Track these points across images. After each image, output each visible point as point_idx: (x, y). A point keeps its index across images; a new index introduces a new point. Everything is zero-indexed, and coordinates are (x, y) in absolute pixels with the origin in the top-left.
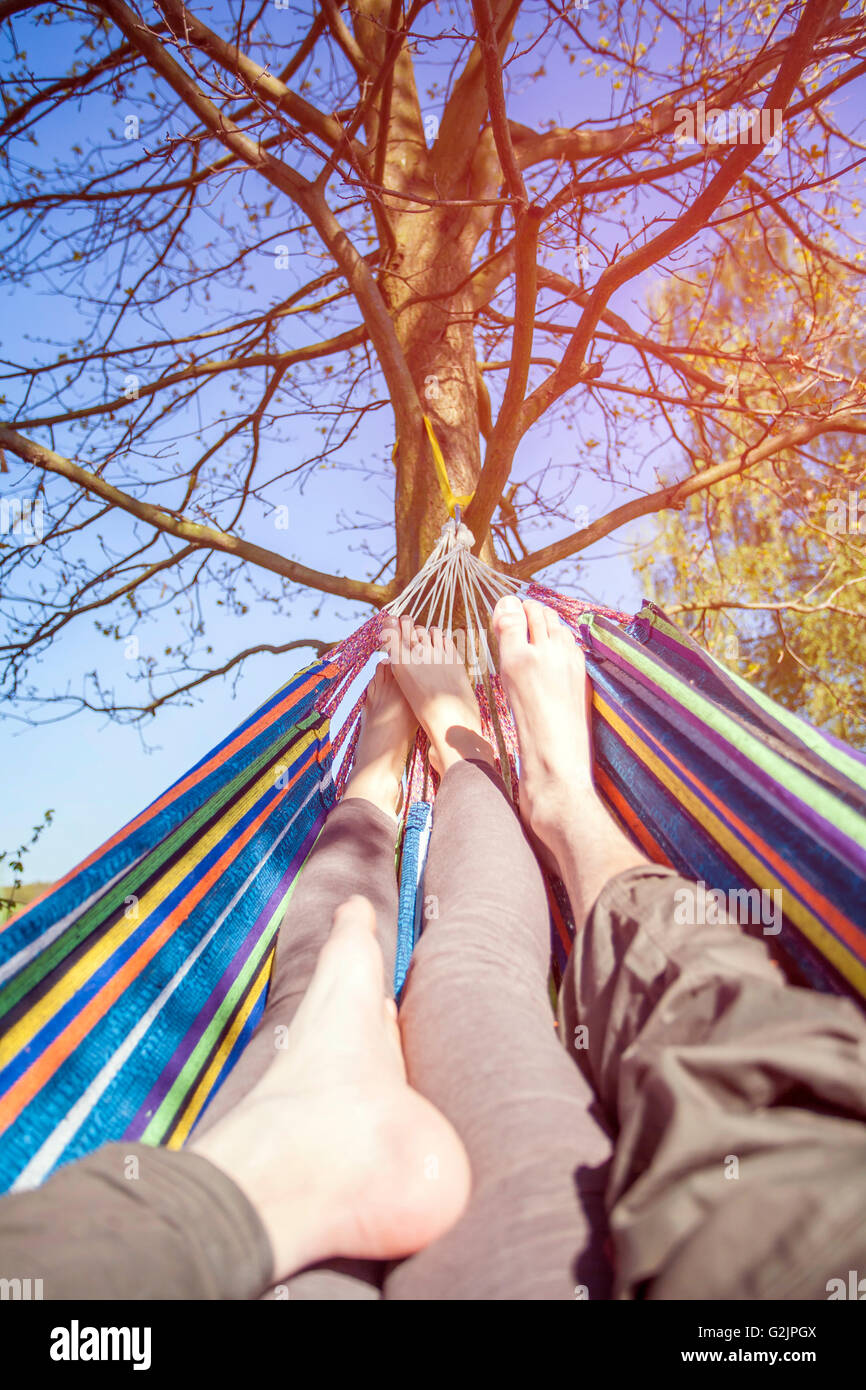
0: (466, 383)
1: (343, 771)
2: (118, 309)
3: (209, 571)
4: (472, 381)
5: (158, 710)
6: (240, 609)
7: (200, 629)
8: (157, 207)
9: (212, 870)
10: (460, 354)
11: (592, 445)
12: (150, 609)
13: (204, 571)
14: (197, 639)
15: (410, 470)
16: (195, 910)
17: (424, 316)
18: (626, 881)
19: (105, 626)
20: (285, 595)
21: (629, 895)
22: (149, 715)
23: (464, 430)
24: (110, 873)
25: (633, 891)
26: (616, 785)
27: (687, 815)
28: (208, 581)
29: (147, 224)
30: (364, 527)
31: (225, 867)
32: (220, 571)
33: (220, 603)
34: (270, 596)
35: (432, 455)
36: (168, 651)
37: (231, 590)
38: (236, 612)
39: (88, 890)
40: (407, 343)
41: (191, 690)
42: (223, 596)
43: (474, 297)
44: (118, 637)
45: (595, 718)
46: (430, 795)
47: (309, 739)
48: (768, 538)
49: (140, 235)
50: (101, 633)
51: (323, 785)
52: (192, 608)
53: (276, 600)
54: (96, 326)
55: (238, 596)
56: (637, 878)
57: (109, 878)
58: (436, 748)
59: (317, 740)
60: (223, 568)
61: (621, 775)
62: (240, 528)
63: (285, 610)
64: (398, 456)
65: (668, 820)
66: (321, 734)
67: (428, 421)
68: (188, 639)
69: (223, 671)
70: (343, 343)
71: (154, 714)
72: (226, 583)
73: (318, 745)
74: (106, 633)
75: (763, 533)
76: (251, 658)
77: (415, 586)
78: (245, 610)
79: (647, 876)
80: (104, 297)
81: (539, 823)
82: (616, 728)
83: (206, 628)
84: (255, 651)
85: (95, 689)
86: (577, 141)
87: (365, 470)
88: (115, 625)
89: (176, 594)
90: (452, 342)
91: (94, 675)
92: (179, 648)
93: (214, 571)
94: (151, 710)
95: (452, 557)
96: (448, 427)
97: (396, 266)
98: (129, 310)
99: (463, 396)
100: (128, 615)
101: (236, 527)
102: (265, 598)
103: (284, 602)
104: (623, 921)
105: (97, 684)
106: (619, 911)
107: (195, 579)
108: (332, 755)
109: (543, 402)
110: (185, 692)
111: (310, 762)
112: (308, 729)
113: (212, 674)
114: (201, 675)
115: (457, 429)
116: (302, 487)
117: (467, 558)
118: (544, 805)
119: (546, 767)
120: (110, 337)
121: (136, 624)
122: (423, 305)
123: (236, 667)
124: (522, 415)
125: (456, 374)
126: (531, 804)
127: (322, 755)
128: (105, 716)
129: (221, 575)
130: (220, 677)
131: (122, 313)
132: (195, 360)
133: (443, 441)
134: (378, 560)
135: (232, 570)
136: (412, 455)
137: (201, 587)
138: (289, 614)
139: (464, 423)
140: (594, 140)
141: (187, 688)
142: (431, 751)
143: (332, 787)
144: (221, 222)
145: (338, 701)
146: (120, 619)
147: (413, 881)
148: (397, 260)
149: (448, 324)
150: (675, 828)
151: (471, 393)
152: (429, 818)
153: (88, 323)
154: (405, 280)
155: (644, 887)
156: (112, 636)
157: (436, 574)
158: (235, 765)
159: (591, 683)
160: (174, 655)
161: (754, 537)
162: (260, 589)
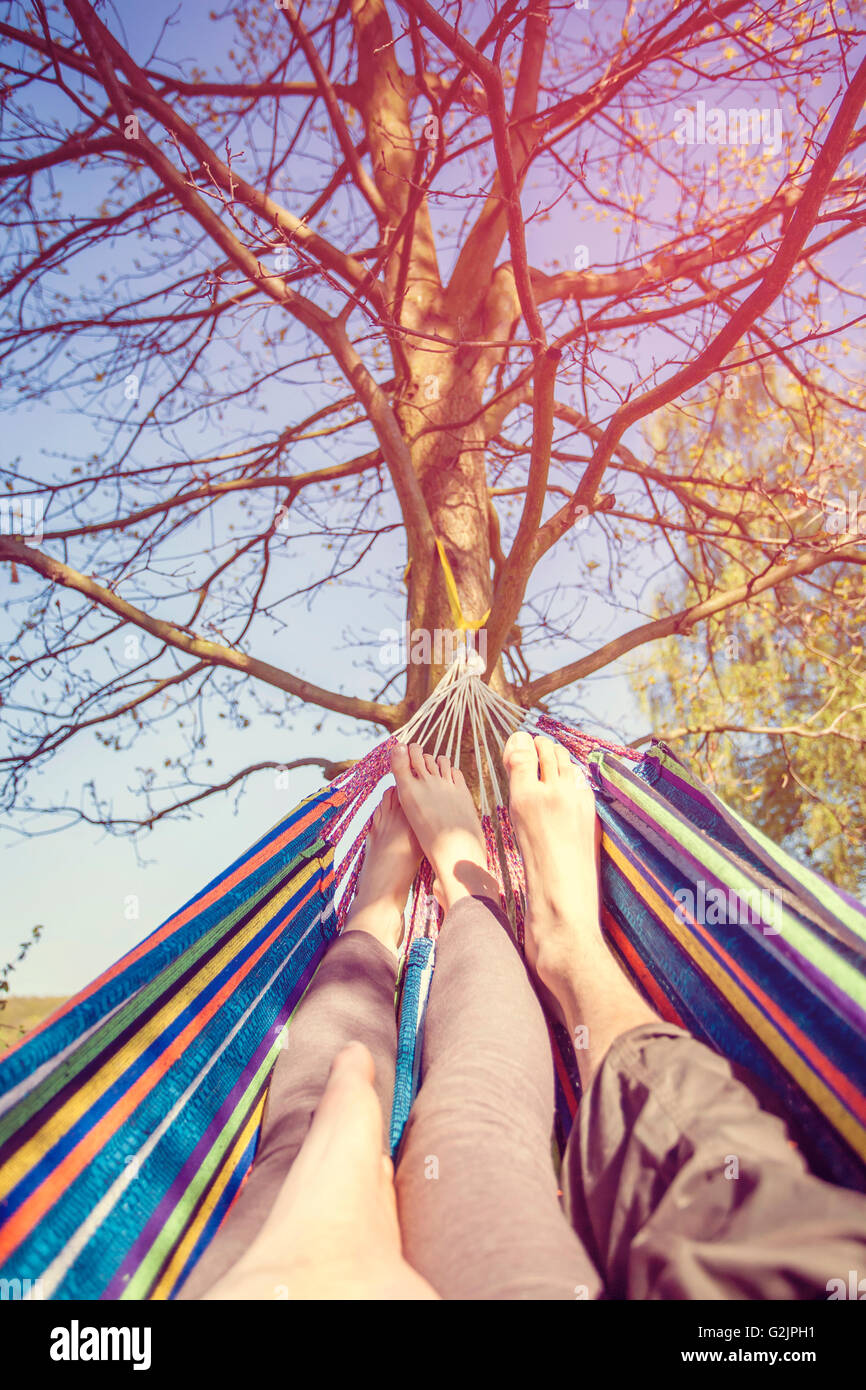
0: (477, 508)
1: (345, 901)
2: (136, 429)
3: (213, 684)
4: (483, 506)
5: (156, 824)
6: (242, 722)
7: (201, 742)
8: (178, 332)
9: (208, 1006)
10: (473, 481)
11: (593, 566)
12: (151, 720)
13: (208, 683)
14: (198, 752)
15: (421, 592)
16: (188, 1048)
17: (437, 444)
18: (635, 1040)
19: (106, 736)
20: (288, 708)
21: (639, 1055)
22: (146, 829)
23: (475, 554)
24: (105, 1008)
25: (642, 1051)
26: (625, 932)
27: (697, 969)
28: (212, 694)
29: (166, 347)
30: (370, 644)
31: (222, 1002)
32: (224, 684)
33: (222, 716)
34: (272, 709)
35: (443, 577)
36: (168, 763)
37: (235, 703)
38: (238, 725)
39: (82, 1025)
40: (421, 468)
41: (192, 805)
42: (226, 709)
43: (486, 426)
44: (117, 748)
45: (604, 860)
46: (433, 931)
47: (313, 867)
48: (763, 657)
49: (157, 358)
50: (100, 744)
51: (324, 916)
52: (195, 722)
53: (278, 714)
54: (112, 443)
55: (241, 710)
56: (647, 1037)
57: (104, 1013)
58: (441, 881)
59: (322, 869)
60: (226, 681)
61: (630, 921)
62: (247, 643)
63: (287, 724)
64: (410, 578)
65: (678, 974)
66: (325, 862)
67: (441, 544)
68: (189, 751)
69: (225, 787)
70: (356, 467)
71: (151, 827)
72: (231, 696)
73: (321, 874)
74: (107, 743)
75: (757, 652)
76: (254, 774)
77: (423, 712)
78: (246, 724)
79: (657, 1036)
80: (120, 416)
81: (545, 969)
82: (626, 872)
83: (206, 741)
84: (259, 767)
85: (91, 799)
86: (585, 283)
87: (371, 587)
88: (116, 735)
89: (179, 706)
90: (464, 468)
91: (91, 785)
92: (179, 761)
93: (218, 684)
94: (149, 823)
95: (462, 684)
96: (460, 550)
97: (411, 396)
98: (146, 429)
99: (475, 521)
100: (129, 725)
101: (242, 642)
102: (268, 711)
103: (286, 715)
104: (633, 1085)
105: (93, 794)
106: (628, 1074)
107: (199, 692)
108: (335, 884)
109: (557, 530)
110: (185, 807)
111: (314, 891)
112: (312, 858)
113: (214, 789)
114: (203, 790)
115: (469, 553)
116: (309, 604)
117: (477, 684)
118: (550, 951)
119: (554, 910)
120: (126, 454)
121: (137, 735)
122: (437, 434)
123: (239, 783)
124: (536, 543)
125: (468, 500)
126: (537, 948)
127: (325, 884)
128: (101, 828)
129: (225, 689)
130: (222, 793)
131: (139, 431)
132: (209, 478)
133: (455, 564)
134: (383, 676)
135: (236, 684)
136: (425, 578)
137: (205, 700)
138: (291, 728)
139: (475, 548)
140: (601, 282)
141: (187, 803)
142: (436, 885)
143: (333, 916)
144: (237, 347)
145: (343, 828)
146: (121, 729)
147: (413, 1023)
148: (412, 390)
149: (461, 452)
150: (685, 982)
151: (482, 517)
152: (431, 956)
153: (105, 439)
154: (421, 409)
155: (655, 1048)
156: (112, 747)
157: (444, 702)
158: (238, 895)
159: (600, 823)
160: (173, 767)
161: (749, 657)
162: (263, 701)
